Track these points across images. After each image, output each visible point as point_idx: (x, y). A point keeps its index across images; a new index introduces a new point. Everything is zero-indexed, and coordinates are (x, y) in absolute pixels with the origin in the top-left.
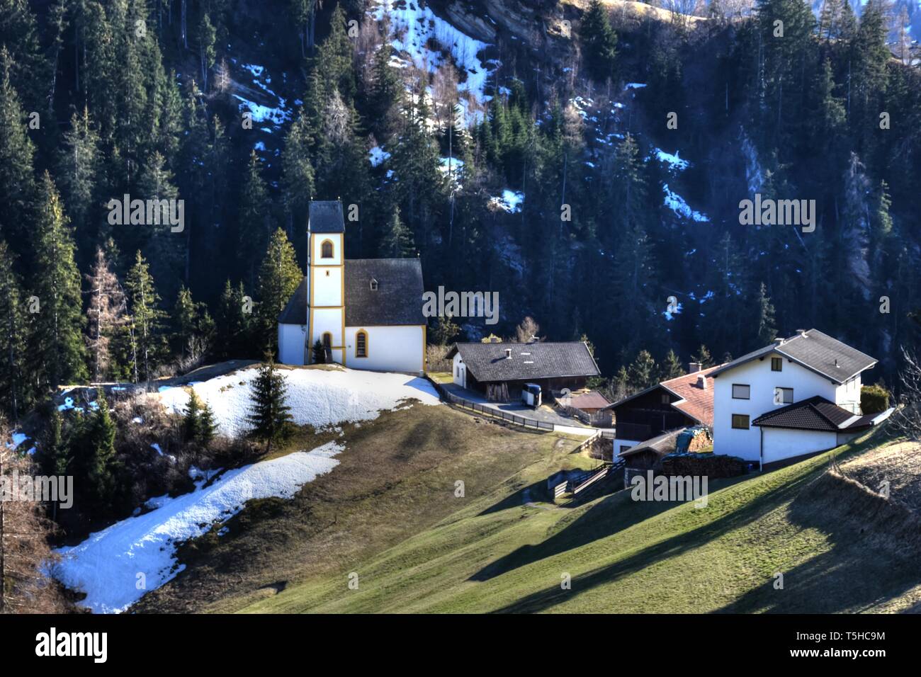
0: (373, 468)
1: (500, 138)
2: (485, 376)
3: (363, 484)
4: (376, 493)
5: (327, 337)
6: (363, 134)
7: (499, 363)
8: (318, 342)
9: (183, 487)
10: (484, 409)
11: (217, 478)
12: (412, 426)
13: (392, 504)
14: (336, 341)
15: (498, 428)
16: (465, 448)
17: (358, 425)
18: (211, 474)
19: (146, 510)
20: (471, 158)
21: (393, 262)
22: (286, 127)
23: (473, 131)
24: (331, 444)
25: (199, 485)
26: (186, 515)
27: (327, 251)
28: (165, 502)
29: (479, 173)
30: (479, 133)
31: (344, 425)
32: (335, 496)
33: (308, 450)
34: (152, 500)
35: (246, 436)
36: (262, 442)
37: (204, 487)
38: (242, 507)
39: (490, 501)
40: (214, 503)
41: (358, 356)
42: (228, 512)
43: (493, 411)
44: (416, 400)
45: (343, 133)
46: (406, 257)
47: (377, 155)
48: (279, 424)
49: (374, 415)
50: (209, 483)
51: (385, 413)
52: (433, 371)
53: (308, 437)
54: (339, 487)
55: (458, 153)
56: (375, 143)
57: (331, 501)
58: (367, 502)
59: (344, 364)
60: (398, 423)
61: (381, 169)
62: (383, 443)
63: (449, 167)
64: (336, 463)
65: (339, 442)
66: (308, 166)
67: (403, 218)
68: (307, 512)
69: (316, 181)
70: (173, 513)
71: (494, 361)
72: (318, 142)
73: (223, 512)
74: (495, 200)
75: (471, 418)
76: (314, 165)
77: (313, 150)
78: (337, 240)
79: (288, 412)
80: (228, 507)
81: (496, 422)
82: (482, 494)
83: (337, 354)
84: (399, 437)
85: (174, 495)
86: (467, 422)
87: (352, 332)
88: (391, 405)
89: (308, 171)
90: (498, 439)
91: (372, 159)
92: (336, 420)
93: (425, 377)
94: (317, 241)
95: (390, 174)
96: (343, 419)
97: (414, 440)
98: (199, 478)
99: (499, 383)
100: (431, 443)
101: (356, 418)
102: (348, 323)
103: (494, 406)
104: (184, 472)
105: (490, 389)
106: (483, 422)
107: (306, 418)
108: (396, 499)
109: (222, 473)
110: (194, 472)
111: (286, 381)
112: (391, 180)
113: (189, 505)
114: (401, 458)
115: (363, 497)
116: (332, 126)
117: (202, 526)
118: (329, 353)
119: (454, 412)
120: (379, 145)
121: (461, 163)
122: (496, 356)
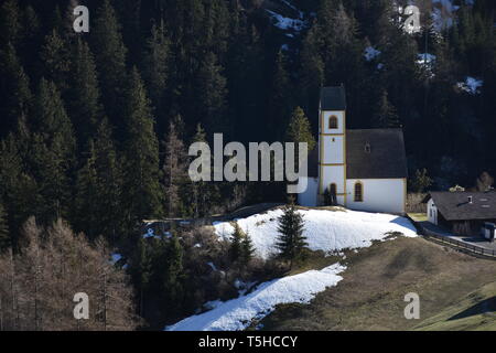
0: (367, 283)
1: (464, 37)
2: (451, 216)
3: (360, 294)
4: (370, 301)
5: (333, 186)
6: (361, 37)
7: (463, 206)
8: (326, 190)
9: (231, 294)
10: (452, 241)
11: (254, 288)
12: (396, 252)
13: (383, 310)
14: (339, 190)
15: (463, 255)
16: (438, 270)
17: (356, 251)
18: (250, 285)
19: (205, 310)
20: (442, 53)
21: (382, 131)
22: (304, 33)
23: (444, 33)
24: (336, 265)
25: (242, 293)
26: (233, 314)
27: (333, 124)
28: (218, 304)
29: (448, 64)
30: (447, 34)
31: (346, 251)
32: (340, 303)
33: (320, 269)
34: (209, 303)
35: (274, 258)
36: (286, 262)
37: (246, 294)
38: (272, 309)
39: (457, 310)
40: (252, 305)
41: (356, 200)
42: (263, 313)
43: (458, 242)
44: (400, 233)
45: (346, 37)
46: (392, 127)
47: (371, 52)
48: (299, 249)
49: (368, 244)
50: (249, 292)
51: (375, 242)
52: (412, 212)
53: (320, 260)
54: (343, 296)
55: (432, 50)
56: (369, 43)
57: (337, 306)
58: (363, 307)
59: (347, 206)
60: (385, 250)
61: (373, 63)
62: (375, 265)
63: (424, 60)
64: (340, 278)
65: (342, 263)
66: (320, 61)
67: (390, 98)
68: (320, 314)
69: (325, 72)
70: (223, 313)
71: (459, 205)
72: (327, 43)
73: (259, 313)
74: (460, 85)
75: (442, 247)
76: (324, 61)
77: (323, 49)
78: (340, 116)
79: (305, 241)
80: (262, 309)
81: (461, 251)
82: (451, 304)
83: (340, 199)
84: (387, 260)
85: (224, 300)
86: (439, 250)
87: (352, 183)
88: (380, 237)
89: (319, 65)
90: (463, 263)
91: (367, 56)
92: (340, 247)
93: (406, 216)
94: (326, 116)
95: (379, 67)
96: (346, 246)
97: (398, 263)
98: (241, 288)
99: (463, 221)
100: (411, 265)
101: (355, 245)
102: (349, 176)
103: (459, 239)
104: (231, 284)
105: (455, 226)
106: (451, 250)
107: (318, 245)
108: (385, 306)
109: (258, 284)
110: (238, 283)
111: (303, 218)
112: (381, 71)
113: (235, 307)
114: (388, 276)
115: (361, 304)
116: (337, 31)
117: (244, 322)
118: (335, 198)
119: (428, 242)
120: (372, 45)
121: (434, 58)
122: (460, 201)
